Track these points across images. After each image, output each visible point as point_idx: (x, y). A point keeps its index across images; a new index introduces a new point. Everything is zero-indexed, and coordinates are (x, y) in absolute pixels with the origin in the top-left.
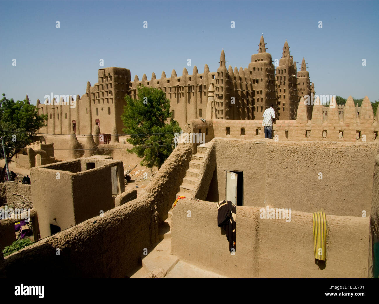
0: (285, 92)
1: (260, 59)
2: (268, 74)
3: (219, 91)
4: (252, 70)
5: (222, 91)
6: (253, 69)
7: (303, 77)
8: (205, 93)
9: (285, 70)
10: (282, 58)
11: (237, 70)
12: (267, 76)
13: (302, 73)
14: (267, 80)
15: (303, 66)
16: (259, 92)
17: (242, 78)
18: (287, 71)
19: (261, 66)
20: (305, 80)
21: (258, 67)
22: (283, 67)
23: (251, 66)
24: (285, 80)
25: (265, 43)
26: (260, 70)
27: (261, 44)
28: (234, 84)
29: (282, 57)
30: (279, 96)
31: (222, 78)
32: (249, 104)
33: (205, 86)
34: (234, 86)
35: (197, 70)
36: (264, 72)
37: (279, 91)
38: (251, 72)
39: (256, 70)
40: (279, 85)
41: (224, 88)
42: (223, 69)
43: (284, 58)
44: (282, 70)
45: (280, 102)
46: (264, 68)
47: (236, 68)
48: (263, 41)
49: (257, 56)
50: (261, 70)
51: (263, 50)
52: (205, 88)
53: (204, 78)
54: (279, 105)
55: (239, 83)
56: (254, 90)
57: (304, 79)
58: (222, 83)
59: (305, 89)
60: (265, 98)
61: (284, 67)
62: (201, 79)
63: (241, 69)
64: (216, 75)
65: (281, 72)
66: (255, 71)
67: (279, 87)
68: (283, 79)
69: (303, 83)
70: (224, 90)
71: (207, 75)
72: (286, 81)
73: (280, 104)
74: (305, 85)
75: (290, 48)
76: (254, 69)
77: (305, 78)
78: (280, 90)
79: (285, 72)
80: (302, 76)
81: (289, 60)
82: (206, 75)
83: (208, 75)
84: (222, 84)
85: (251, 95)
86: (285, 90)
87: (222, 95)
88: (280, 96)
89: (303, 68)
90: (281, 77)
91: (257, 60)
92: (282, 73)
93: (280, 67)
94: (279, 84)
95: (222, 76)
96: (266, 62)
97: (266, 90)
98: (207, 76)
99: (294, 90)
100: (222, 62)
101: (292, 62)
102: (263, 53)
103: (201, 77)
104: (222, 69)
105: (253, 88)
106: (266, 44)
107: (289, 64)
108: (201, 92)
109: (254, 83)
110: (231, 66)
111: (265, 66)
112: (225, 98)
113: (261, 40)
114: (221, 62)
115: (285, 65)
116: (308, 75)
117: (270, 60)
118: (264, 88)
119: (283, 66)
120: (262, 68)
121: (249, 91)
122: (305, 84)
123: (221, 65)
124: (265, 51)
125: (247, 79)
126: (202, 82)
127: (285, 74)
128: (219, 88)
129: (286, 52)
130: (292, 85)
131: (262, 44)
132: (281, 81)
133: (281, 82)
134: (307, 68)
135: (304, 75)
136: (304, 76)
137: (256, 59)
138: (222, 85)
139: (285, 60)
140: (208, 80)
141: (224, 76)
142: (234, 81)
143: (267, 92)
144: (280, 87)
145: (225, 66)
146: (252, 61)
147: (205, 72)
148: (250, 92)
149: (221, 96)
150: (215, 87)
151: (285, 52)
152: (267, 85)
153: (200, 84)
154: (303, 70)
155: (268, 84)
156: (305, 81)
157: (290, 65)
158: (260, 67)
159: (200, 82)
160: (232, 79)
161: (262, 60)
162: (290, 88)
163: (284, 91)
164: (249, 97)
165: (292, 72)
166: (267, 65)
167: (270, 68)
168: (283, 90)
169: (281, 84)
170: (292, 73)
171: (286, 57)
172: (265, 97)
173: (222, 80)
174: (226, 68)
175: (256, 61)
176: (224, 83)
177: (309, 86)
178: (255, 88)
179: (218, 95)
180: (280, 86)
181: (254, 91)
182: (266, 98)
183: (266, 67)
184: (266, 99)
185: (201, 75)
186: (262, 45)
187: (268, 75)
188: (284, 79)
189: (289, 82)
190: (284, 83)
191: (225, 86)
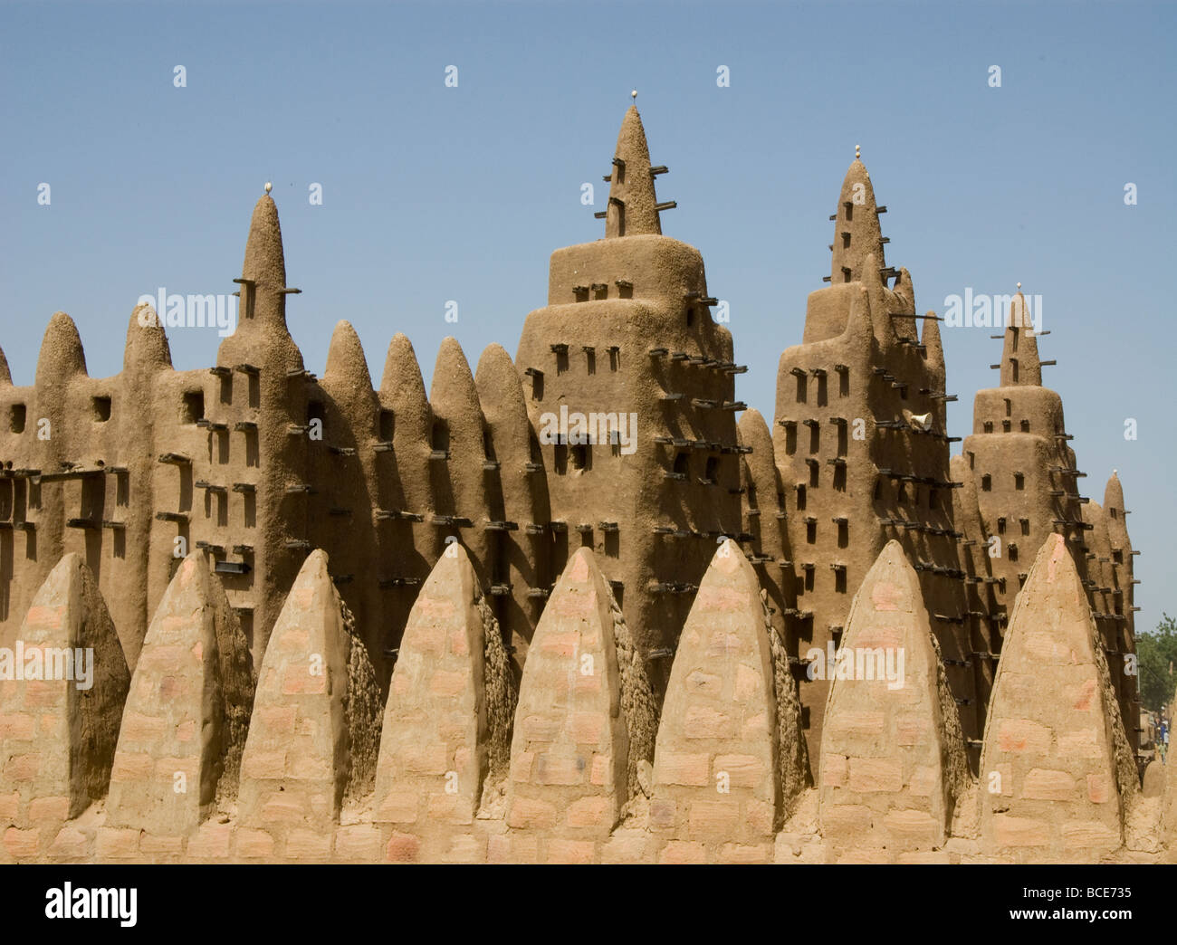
0: (843, 540)
1: (611, 285)
2: (662, 394)
3: (223, 520)
4: (547, 366)
5: (250, 520)
6: (554, 357)
7: (1015, 435)
8: (120, 531)
9: (844, 373)
10: (828, 286)
11: (406, 361)
12: (658, 414)
13: (1008, 401)
14: (660, 446)
15: (1015, 349)
16: (599, 538)
17: (455, 427)
18: (857, 380)
19: (611, 334)
20: (1032, 450)
21: (589, 344)
22: (828, 351)
23: (538, 332)
24: (843, 449)
25: (654, 165)
26: (603, 363)
27: (620, 165)
28: (368, 469)
29: (827, 279)
30: (800, 573)
31: (248, 420)
32: (515, 634)
33: (123, 475)
34: (370, 484)
35: (80, 349)
36: (635, 379)
37: (804, 532)
38: (538, 378)
39: (578, 363)
40: (802, 490)
41: (261, 498)
42: (262, 345)
43: (843, 286)
44: (822, 376)
45: (809, 619)
46: (632, 349)
47: (398, 345)
48: (643, 149)
49: (589, 258)
50: (614, 367)
51: (634, 213)
52: (123, 498)
53: (123, 415)
54: (802, 644)
55: (421, 463)
56: (558, 518)
57: (1021, 446)
58: (252, 458)
59: (1034, 523)
60: (641, 590)
61: (836, 349)
62: (102, 424)
63: (446, 353)
64: (212, 388)
65: (813, 385)
66: (568, 376)
67: (802, 504)
68: (829, 439)
69: (1020, 480)
70: (261, 512)
71: (141, 390)
72: (847, 460)
73: (809, 638)
74: (1030, 491)
75: (883, 210)
76: (561, 352)
77: (1029, 437)
78: (812, 526)
79: (845, 389)
80: (1007, 427)
81: (874, 302)
82: (137, 389)
83: (157, 394)
84: (250, 464)
85: (532, 563)
86: (843, 526)
87: (246, 552)
88: (810, 570)
89: (1014, 362)
90: (815, 427)
91: (586, 290)
92: (823, 400)
93: (807, 348)
94: (799, 482)
95: (254, 401)
96: (653, 302)
97: (653, 525)
98: (147, 399)
99: (921, 531)
100: (259, 291)
101: (901, 315)
102: (637, 239)
103: (103, 406)
104: (256, 343)
105: (553, 506)
106: (665, 170)
107: (871, 329)
108: (91, 524)
109: (561, 468)
110: (350, 328)
111: (641, 334)
112: (268, 579)
113: (622, 141)
114: (251, 287)
115: (844, 337)
116: (1055, 419)
117: (685, 291)
118: (630, 507)
119: (830, 342)
120: (614, 350)
121: (515, 527)
122: (1030, 482)
123: (250, 311)
124: (656, 226)
125: (498, 434)
126: (108, 444)
127: (845, 400)
128: (223, 495)
129: (853, 240)
130: (909, 489)
131: (632, 172)
132: (816, 457)
133: (815, 467)
134: (1043, 368)
135: (1027, 417)
136: (1025, 427)
137: (585, 284)
138: (251, 476)
139: (846, 298)
140: (150, 428)
141: (262, 401)
142: (373, 441)
143: (659, 536)
144: (809, 503)
145: (284, 325)
146: (554, 297)
147: (128, 367)
148: (521, 538)
149: (239, 559)
150: (200, 485)
151: (847, 238)
152: (658, 482)
153: (87, 464)
154: (1016, 378)
155: (663, 472)
156: (1032, 460)
157: (880, 336)
158: (601, 345)
159: (94, 441)
160: (357, 432)
161: (626, 290)
162: (883, 515)
163: (835, 532)
164: (514, 573)
165: (903, 391)
166: (659, 328)
167: (692, 351)
168: (827, 528)
169: (815, 482)
170: (904, 396)
171: (859, 278)
172: (646, 579)
173: (251, 431)
174: (286, 336)
175: (582, 294)
176: (264, 461)
177: (1064, 500)
178: (567, 505)
179: (219, 553)
180: (810, 492)
181: (562, 530)
182: (653, 584)
183: (651, 347)
184: (656, 595)
185: (101, 392)
186: (628, 181)
187: (665, 405)
188: (836, 441)
189: (875, 469)
190: (841, 470)
191: (273, 479)
